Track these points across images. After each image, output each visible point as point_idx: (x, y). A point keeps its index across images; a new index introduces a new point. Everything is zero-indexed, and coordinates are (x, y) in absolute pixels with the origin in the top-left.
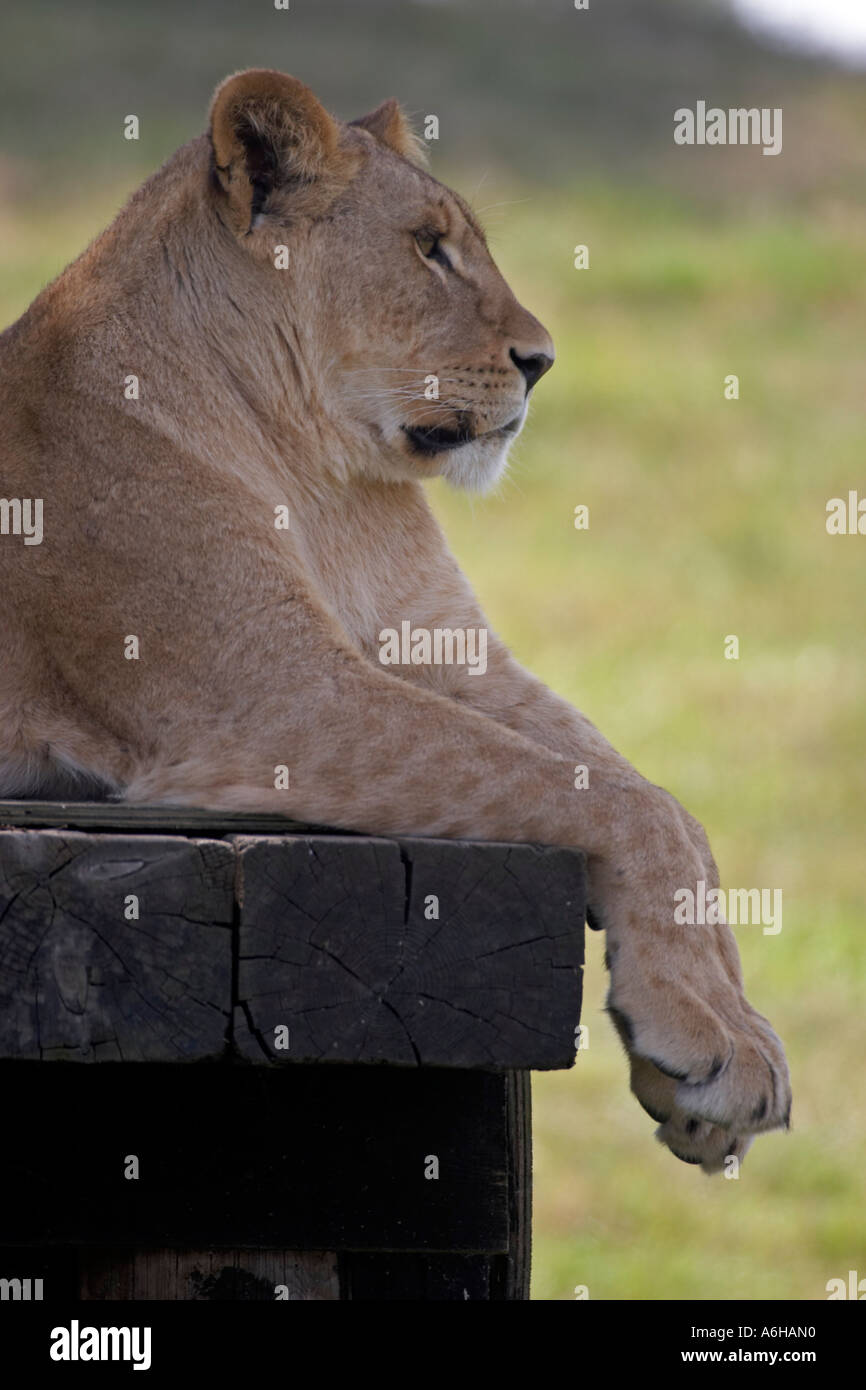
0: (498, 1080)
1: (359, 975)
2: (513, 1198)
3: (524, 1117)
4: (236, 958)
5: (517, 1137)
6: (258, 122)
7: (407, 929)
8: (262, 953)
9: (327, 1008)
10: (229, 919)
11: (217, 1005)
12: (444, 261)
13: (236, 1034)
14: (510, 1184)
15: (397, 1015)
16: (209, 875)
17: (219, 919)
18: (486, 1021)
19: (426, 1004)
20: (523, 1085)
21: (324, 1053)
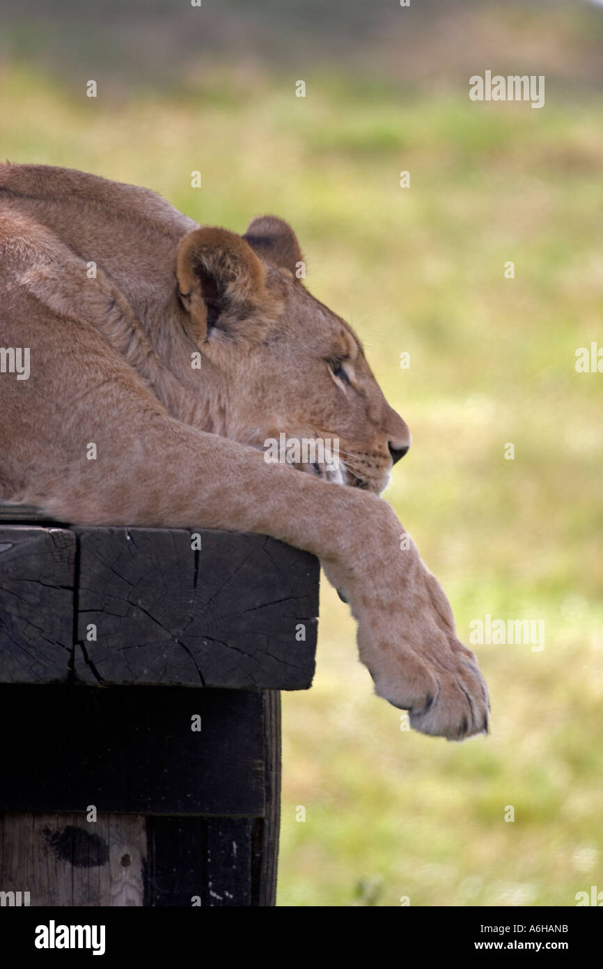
0: (259, 697)
1: (162, 623)
2: (268, 778)
3: (276, 723)
4: (76, 611)
5: (271, 736)
6: (207, 263)
7: (195, 592)
8: (94, 608)
9: (139, 646)
10: (71, 584)
11: (63, 644)
12: (345, 378)
13: (76, 663)
14: (266, 769)
15: (189, 652)
16: (58, 553)
17: (65, 584)
18: (250, 656)
19: (208, 643)
20: (276, 700)
21: (136, 678)
